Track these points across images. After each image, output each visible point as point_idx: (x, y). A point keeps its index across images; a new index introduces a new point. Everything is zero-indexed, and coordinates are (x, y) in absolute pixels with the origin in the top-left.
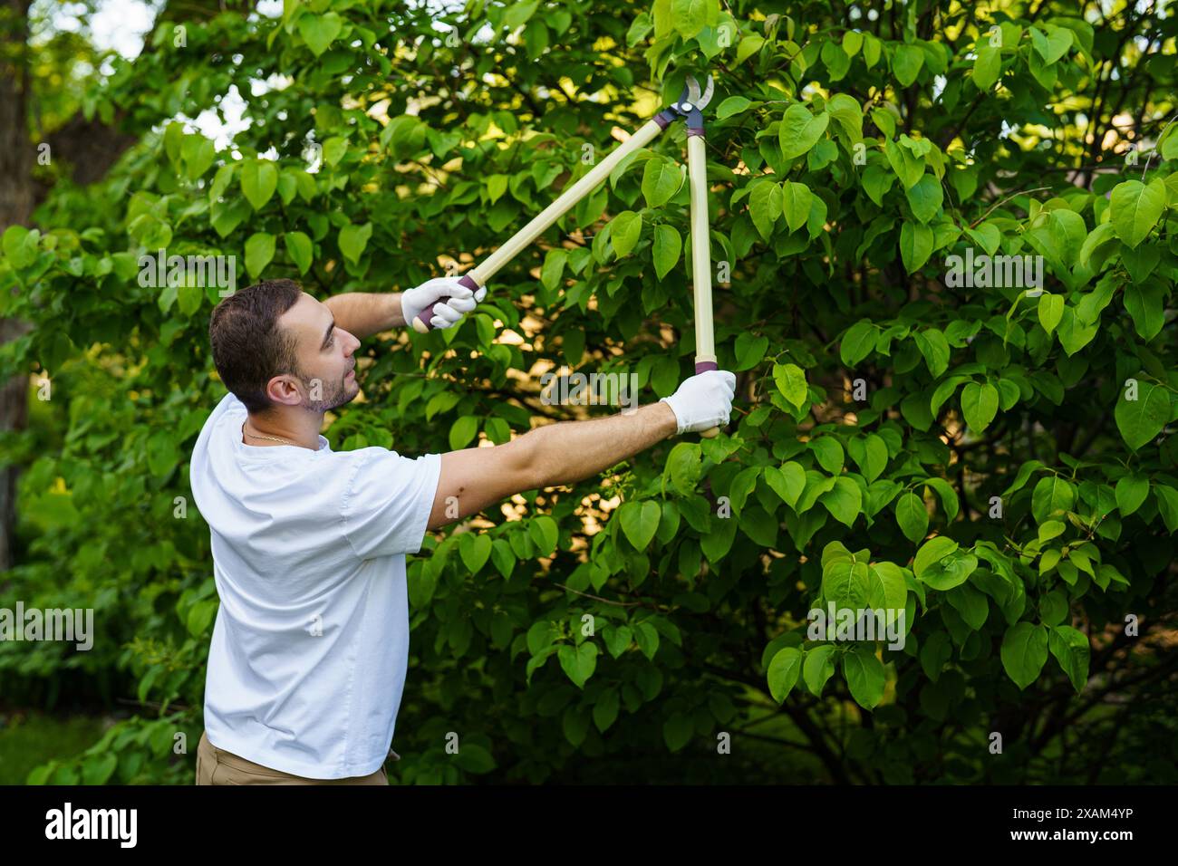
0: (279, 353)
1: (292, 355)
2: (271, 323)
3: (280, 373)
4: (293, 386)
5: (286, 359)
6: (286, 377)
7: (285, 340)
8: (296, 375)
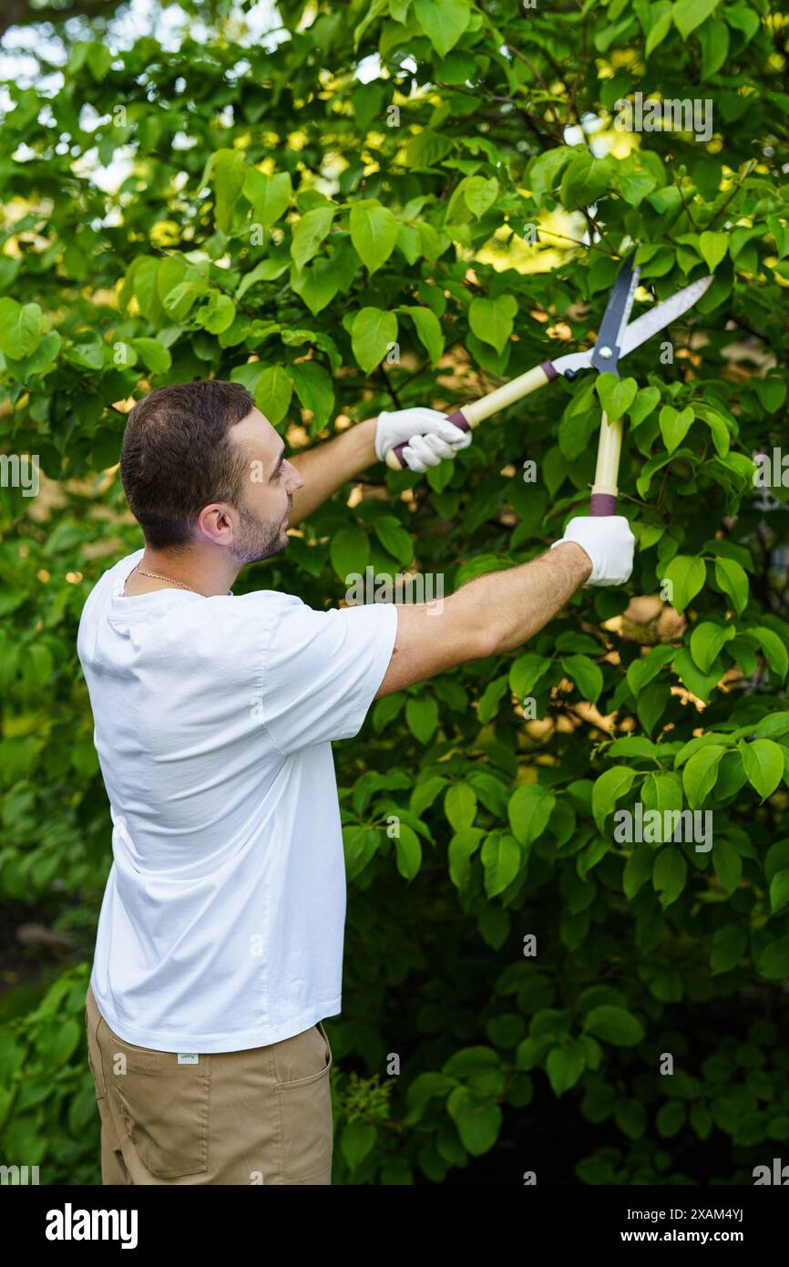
0: (225, 474)
1: (239, 480)
2: (221, 433)
3: (220, 500)
4: (228, 520)
5: (230, 484)
6: (223, 507)
7: (235, 458)
8: (236, 508)
